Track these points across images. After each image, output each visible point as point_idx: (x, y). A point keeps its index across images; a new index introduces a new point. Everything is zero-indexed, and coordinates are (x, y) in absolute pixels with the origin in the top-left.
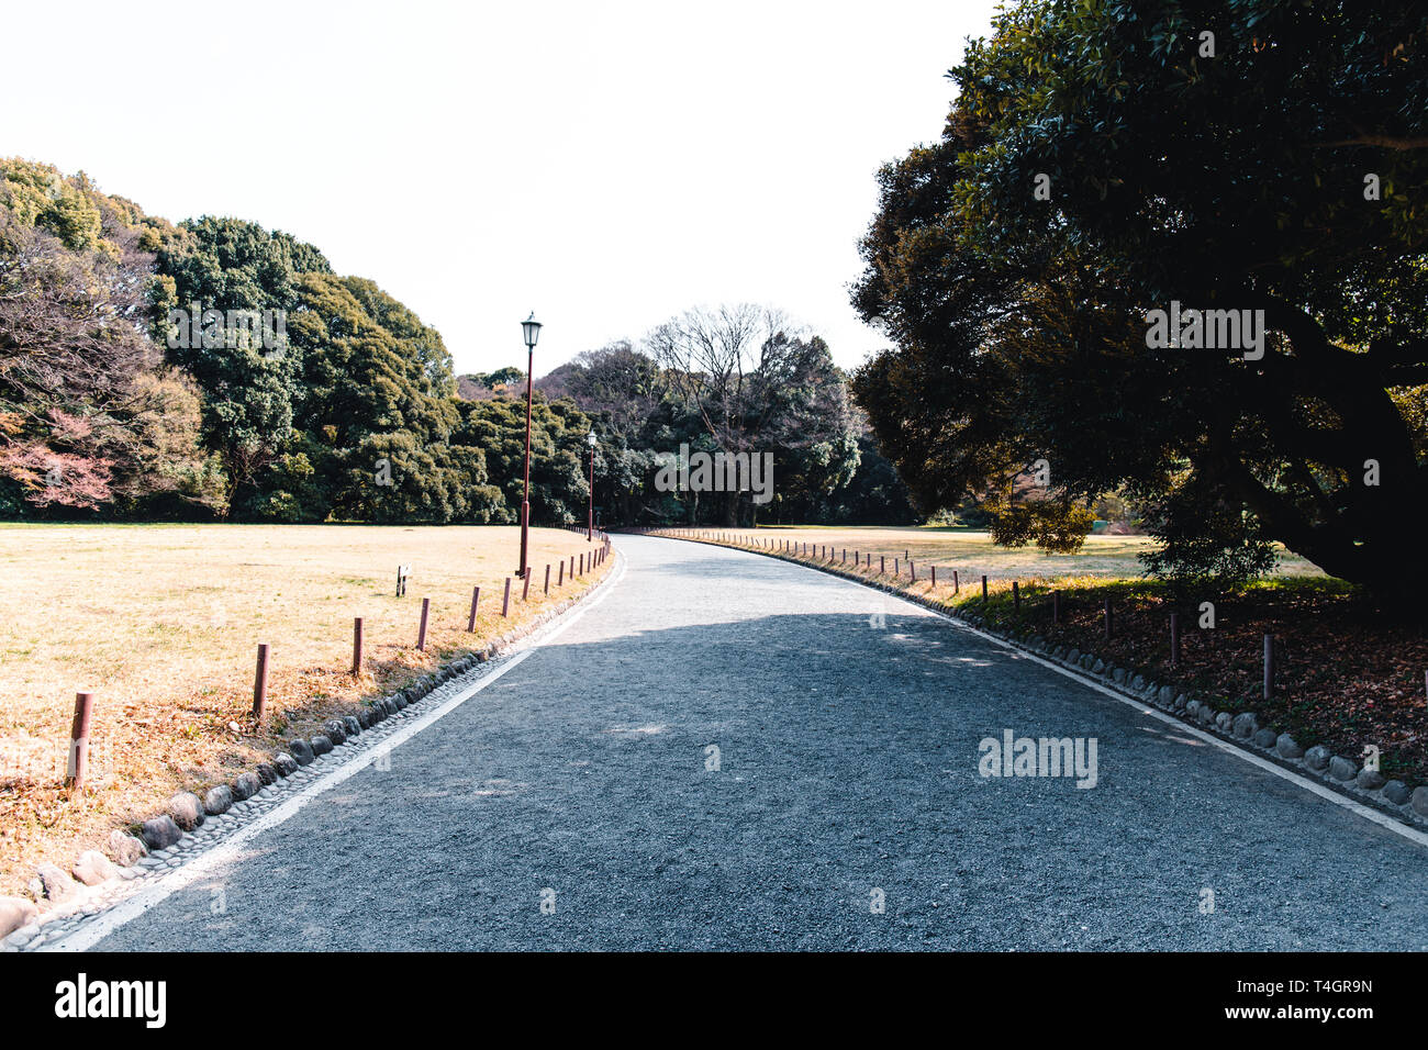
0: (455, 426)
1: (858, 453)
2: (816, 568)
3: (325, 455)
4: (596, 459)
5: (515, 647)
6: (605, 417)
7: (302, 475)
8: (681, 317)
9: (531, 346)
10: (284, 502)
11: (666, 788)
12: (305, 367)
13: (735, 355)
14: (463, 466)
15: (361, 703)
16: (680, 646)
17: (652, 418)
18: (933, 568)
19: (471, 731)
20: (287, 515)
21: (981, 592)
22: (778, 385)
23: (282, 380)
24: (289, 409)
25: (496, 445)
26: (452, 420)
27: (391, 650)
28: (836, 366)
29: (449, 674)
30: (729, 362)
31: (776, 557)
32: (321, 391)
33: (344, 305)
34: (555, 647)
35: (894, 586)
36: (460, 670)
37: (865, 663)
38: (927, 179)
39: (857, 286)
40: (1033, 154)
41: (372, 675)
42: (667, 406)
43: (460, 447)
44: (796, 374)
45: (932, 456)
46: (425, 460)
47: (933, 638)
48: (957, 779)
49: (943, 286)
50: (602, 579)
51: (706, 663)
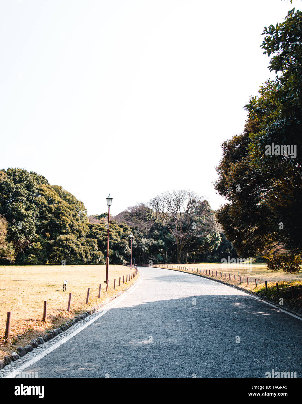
0: (87, 232)
1: (220, 238)
2: (207, 278)
3: (46, 242)
4: (133, 242)
5: (102, 309)
6: (136, 228)
7: (38, 249)
8: (160, 195)
9: (109, 206)
10: (33, 258)
11: (150, 367)
12: (40, 214)
13: (178, 207)
14: (90, 245)
15: (45, 332)
16: (159, 308)
17: (152, 228)
18: (248, 278)
19: (82, 342)
20: (33, 262)
21: (265, 287)
22: (193, 216)
23: (32, 219)
24: (35, 228)
25: (101, 238)
26: (86, 230)
27: (58, 311)
28: (212, 209)
29: (78, 320)
30: (176, 209)
31: (193, 274)
32: (45, 222)
33: (53, 194)
34: (116, 309)
35: (234, 284)
36: (82, 318)
37: (225, 314)
38: (239, 146)
39: (217, 182)
40: (276, 133)
41: (50, 321)
42: (156, 224)
43: (89, 239)
44: (199, 212)
45: (245, 239)
46: (78, 243)
47: (249, 304)
48: (260, 363)
49: (246, 181)
50: (134, 283)
51: (167, 315)
